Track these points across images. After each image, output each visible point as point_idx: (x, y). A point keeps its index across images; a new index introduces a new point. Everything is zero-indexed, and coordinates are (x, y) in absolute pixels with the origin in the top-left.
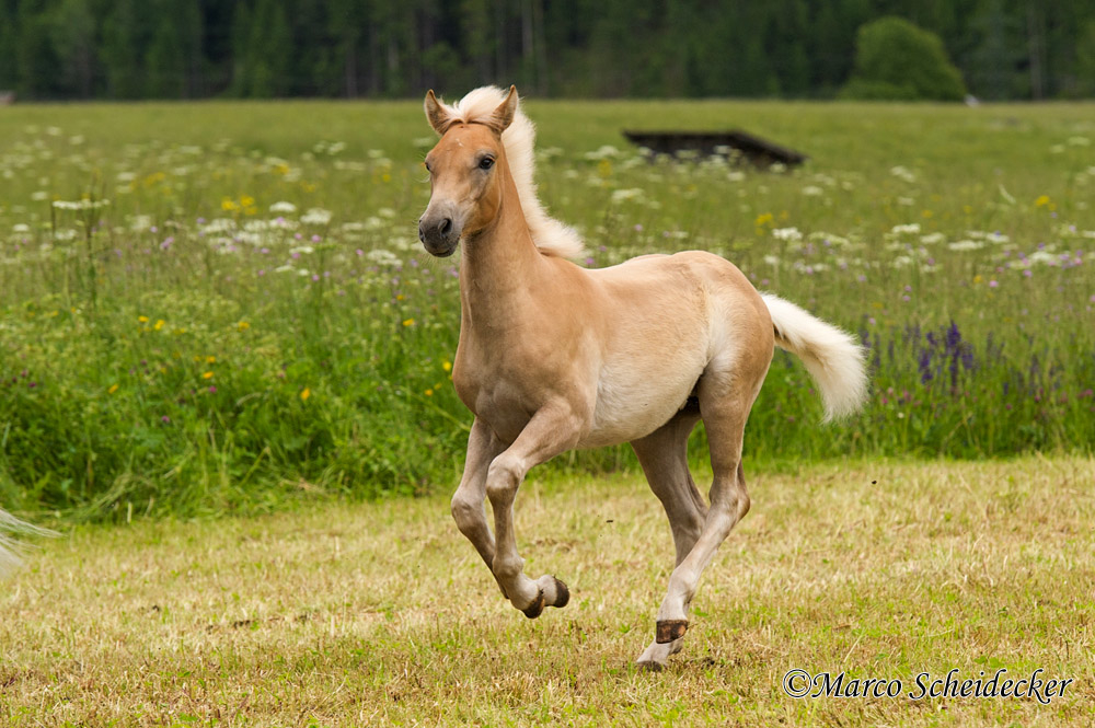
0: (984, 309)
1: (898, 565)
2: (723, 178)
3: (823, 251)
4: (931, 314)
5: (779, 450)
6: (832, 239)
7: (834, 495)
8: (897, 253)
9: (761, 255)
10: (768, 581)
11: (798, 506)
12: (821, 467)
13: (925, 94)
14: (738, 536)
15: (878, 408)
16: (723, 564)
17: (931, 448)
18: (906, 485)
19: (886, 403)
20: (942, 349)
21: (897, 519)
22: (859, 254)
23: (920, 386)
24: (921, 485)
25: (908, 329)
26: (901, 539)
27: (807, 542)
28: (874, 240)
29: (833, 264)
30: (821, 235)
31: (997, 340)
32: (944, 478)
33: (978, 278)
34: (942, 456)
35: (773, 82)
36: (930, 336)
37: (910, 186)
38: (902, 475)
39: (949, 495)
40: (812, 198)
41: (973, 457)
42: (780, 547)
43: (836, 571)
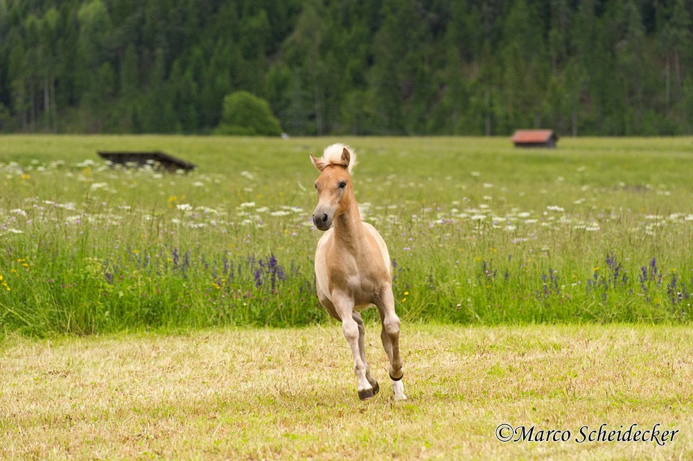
0: (289, 248)
1: (243, 384)
2: (151, 177)
3: (204, 216)
4: (261, 250)
5: (179, 323)
6: (208, 210)
7: (209, 347)
8: (243, 217)
9: (170, 218)
10: (172, 393)
11: (189, 353)
12: (202, 332)
13: (260, 133)
14: (157, 369)
15: (233, 300)
16: (149, 384)
17: (261, 321)
18: (247, 341)
19: (237, 297)
20: (267, 269)
21: (242, 360)
22: (223, 218)
23: (255, 289)
24: (255, 342)
25: (249, 259)
26: (244, 370)
27: (194, 372)
28: (230, 210)
29: (209, 223)
30: (202, 208)
31: (297, 264)
32: (268, 338)
33: (286, 231)
34: (266, 326)
35: (179, 126)
36: (260, 262)
37: (251, 182)
38: (245, 336)
39: (270, 347)
40: (199, 188)
41: (283, 327)
42: (179, 375)
43: (209, 388)
